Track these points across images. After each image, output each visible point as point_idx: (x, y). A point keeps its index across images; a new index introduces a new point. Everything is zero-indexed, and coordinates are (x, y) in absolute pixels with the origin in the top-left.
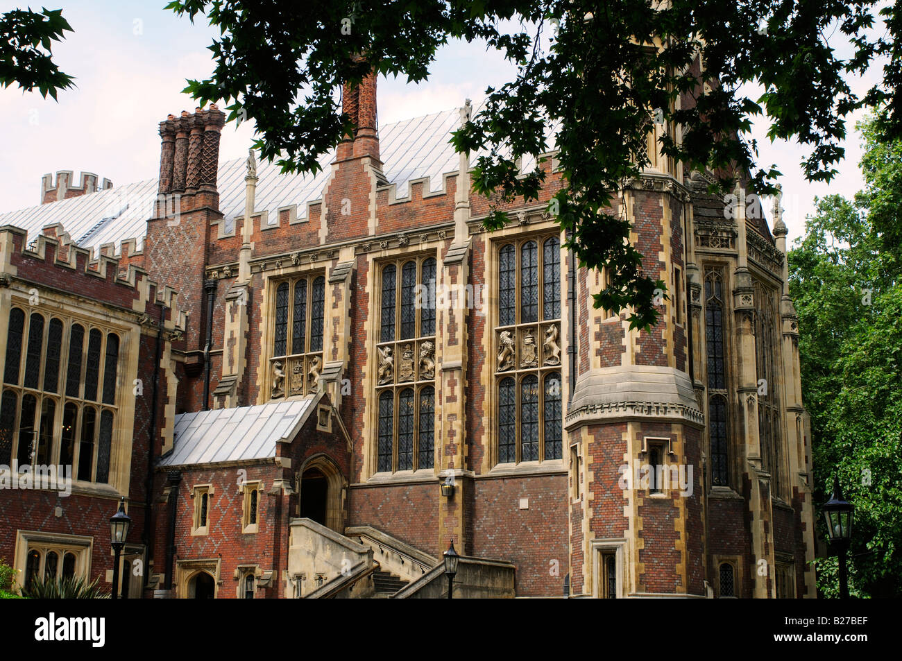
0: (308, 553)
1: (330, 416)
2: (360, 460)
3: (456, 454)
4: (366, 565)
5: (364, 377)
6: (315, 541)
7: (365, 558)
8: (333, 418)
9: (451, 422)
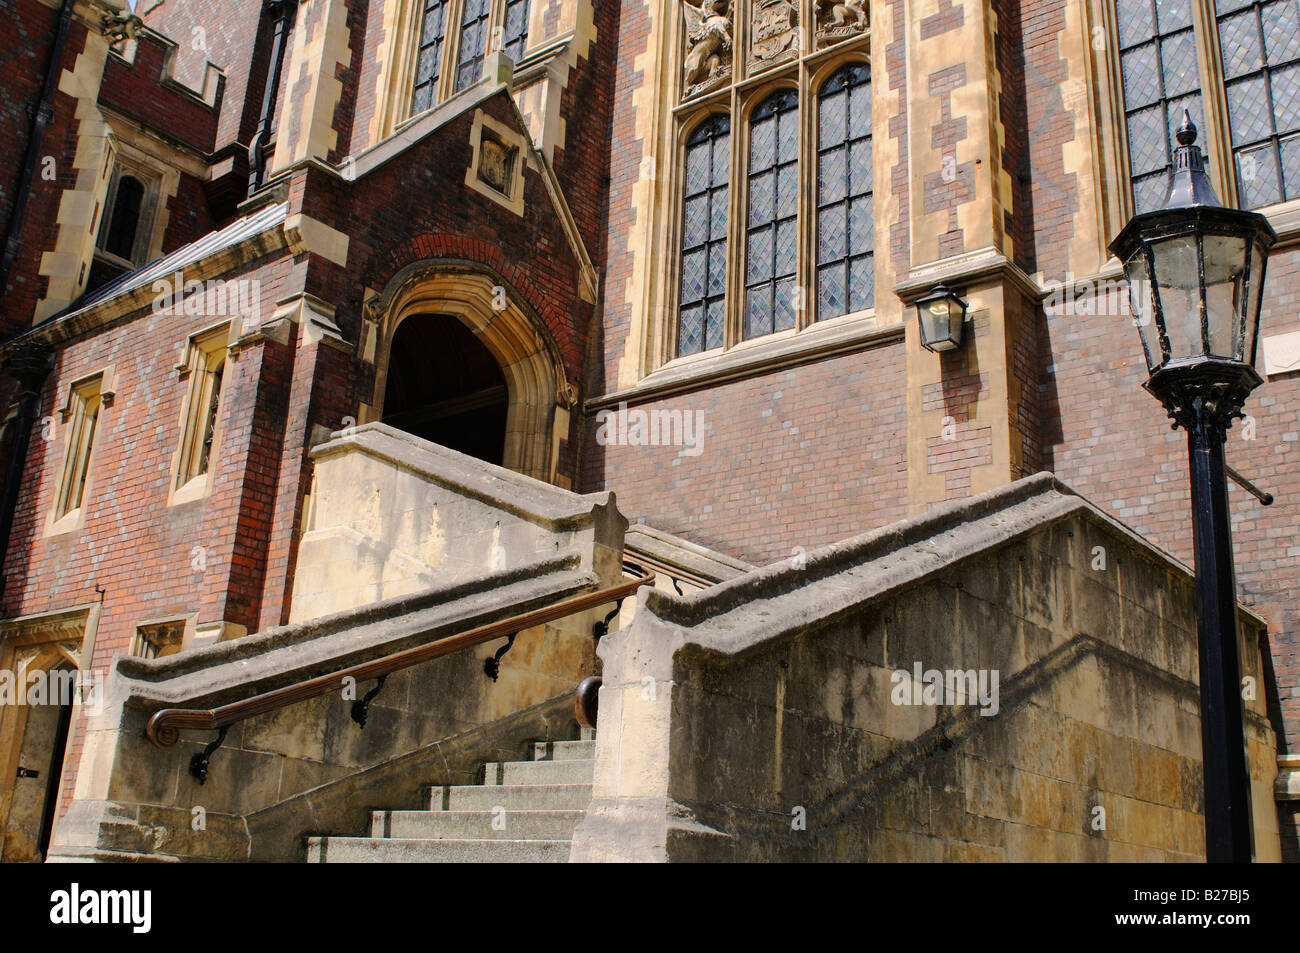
0: (363, 550)
1: (518, 166)
2: (619, 322)
3: (967, 197)
4: (584, 572)
5: (640, 84)
6: (388, 495)
7: (583, 543)
8: (532, 179)
9: (946, 97)
